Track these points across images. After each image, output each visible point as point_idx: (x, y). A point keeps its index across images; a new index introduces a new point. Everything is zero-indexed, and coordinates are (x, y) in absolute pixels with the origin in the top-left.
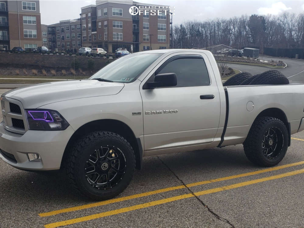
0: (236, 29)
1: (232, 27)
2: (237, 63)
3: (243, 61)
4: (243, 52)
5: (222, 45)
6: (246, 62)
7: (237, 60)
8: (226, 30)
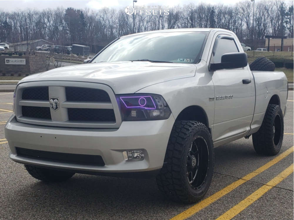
0: (52, 22)
1: (46, 20)
2: (68, 61)
3: (74, 59)
4: (71, 49)
5: (42, 40)
6: (78, 60)
7: (66, 58)
8: (40, 24)
